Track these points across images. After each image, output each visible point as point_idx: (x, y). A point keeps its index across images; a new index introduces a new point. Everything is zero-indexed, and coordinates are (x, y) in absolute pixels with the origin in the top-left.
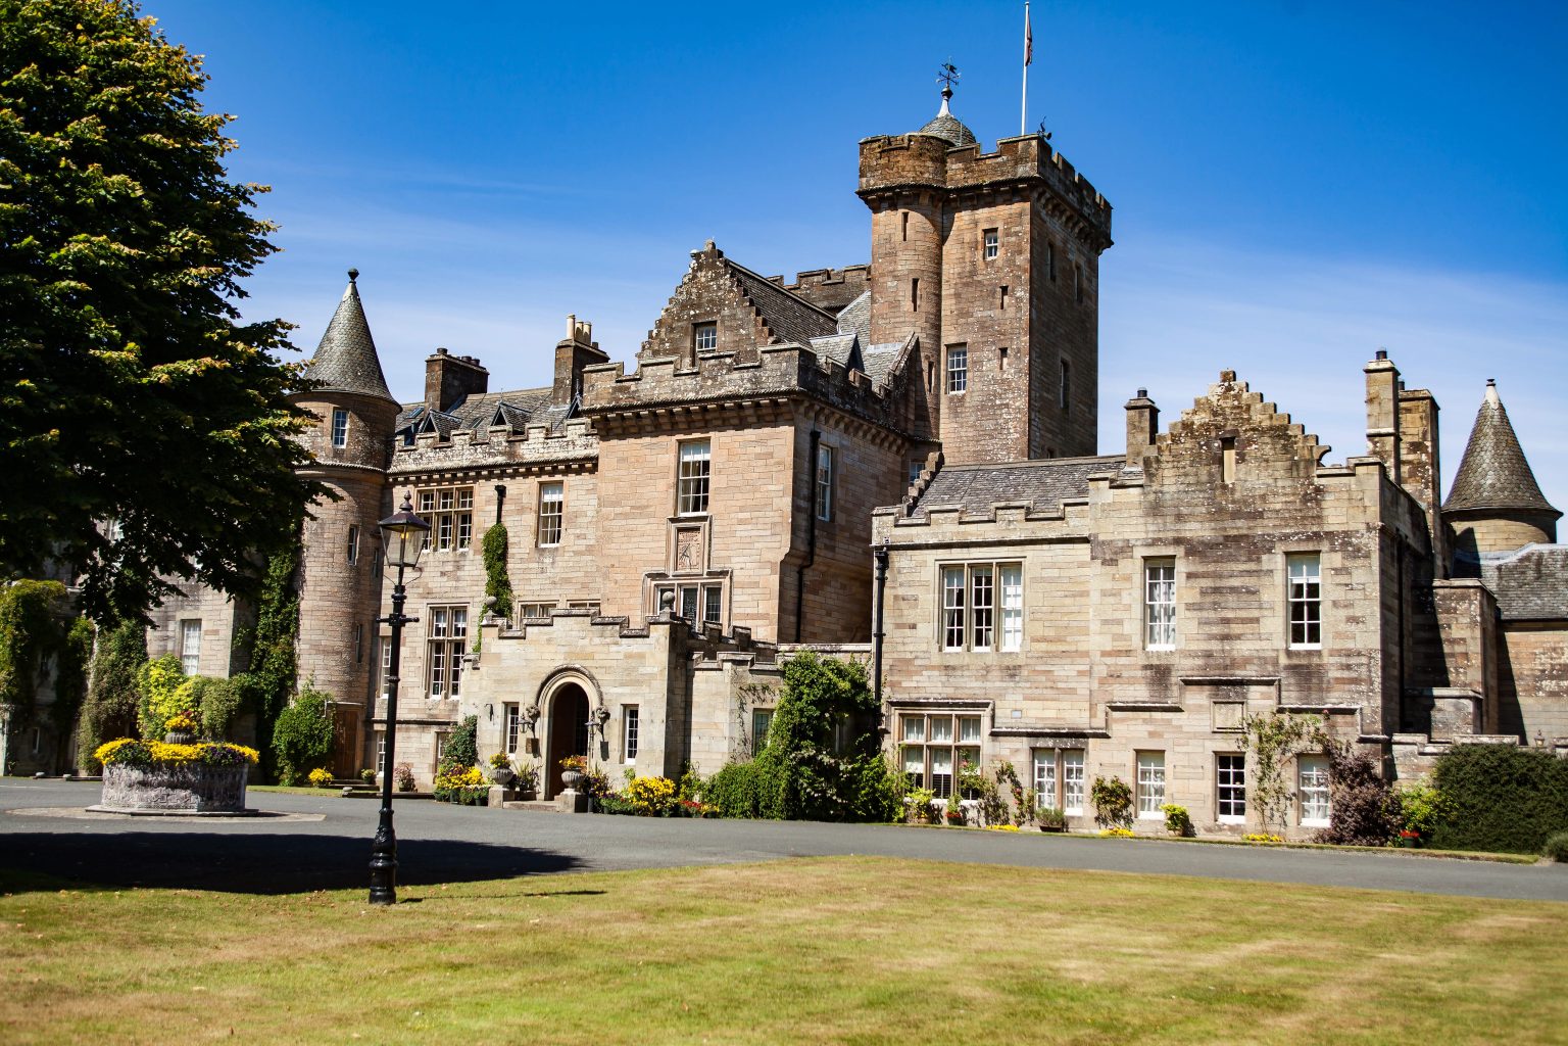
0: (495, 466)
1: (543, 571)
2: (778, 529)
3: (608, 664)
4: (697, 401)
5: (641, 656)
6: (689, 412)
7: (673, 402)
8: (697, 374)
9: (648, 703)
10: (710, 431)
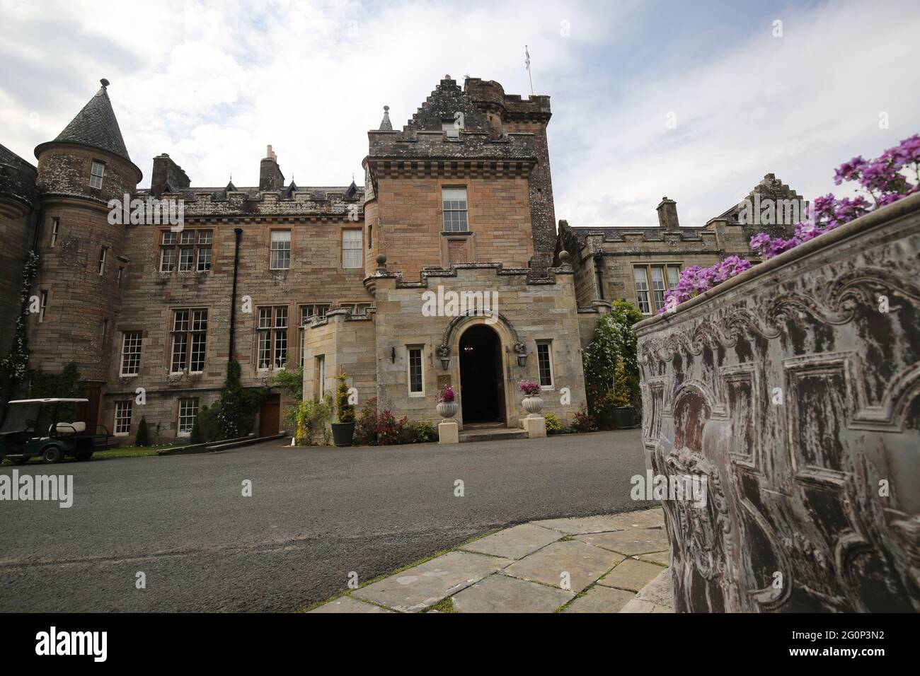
0: (235, 215)
1: (276, 284)
2: (524, 242)
3: (517, 307)
4: (464, 158)
5: (551, 300)
6: (454, 166)
7: (445, 158)
8: (461, 143)
9: (562, 337)
10: (467, 181)
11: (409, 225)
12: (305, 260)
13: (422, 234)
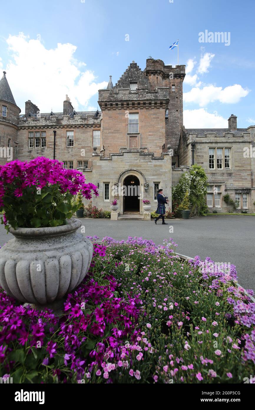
0: (53, 125)
1: (69, 153)
2: (162, 137)
3: (147, 168)
4: (138, 101)
5: (161, 166)
6: (133, 104)
7: (129, 101)
8: (137, 93)
9: (164, 181)
10: (139, 110)
11: (114, 130)
12: (79, 143)
13: (119, 134)
